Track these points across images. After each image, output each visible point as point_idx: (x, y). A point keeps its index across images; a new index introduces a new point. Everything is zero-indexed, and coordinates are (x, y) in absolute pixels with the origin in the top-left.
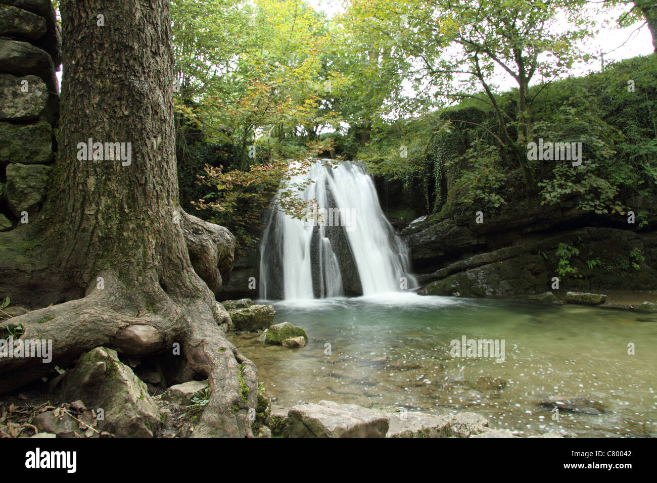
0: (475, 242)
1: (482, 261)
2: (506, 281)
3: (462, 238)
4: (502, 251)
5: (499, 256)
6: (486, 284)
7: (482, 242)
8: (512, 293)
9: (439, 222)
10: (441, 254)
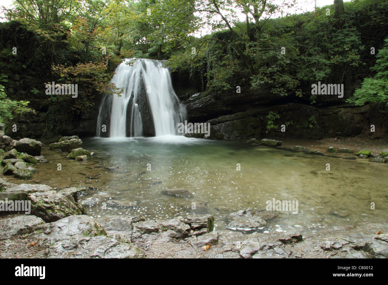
0: (225, 109)
1: (226, 119)
2: (237, 131)
3: (217, 106)
4: (237, 115)
5: (235, 117)
6: (225, 132)
7: (229, 109)
8: (239, 138)
9: (205, 96)
10: (205, 115)
